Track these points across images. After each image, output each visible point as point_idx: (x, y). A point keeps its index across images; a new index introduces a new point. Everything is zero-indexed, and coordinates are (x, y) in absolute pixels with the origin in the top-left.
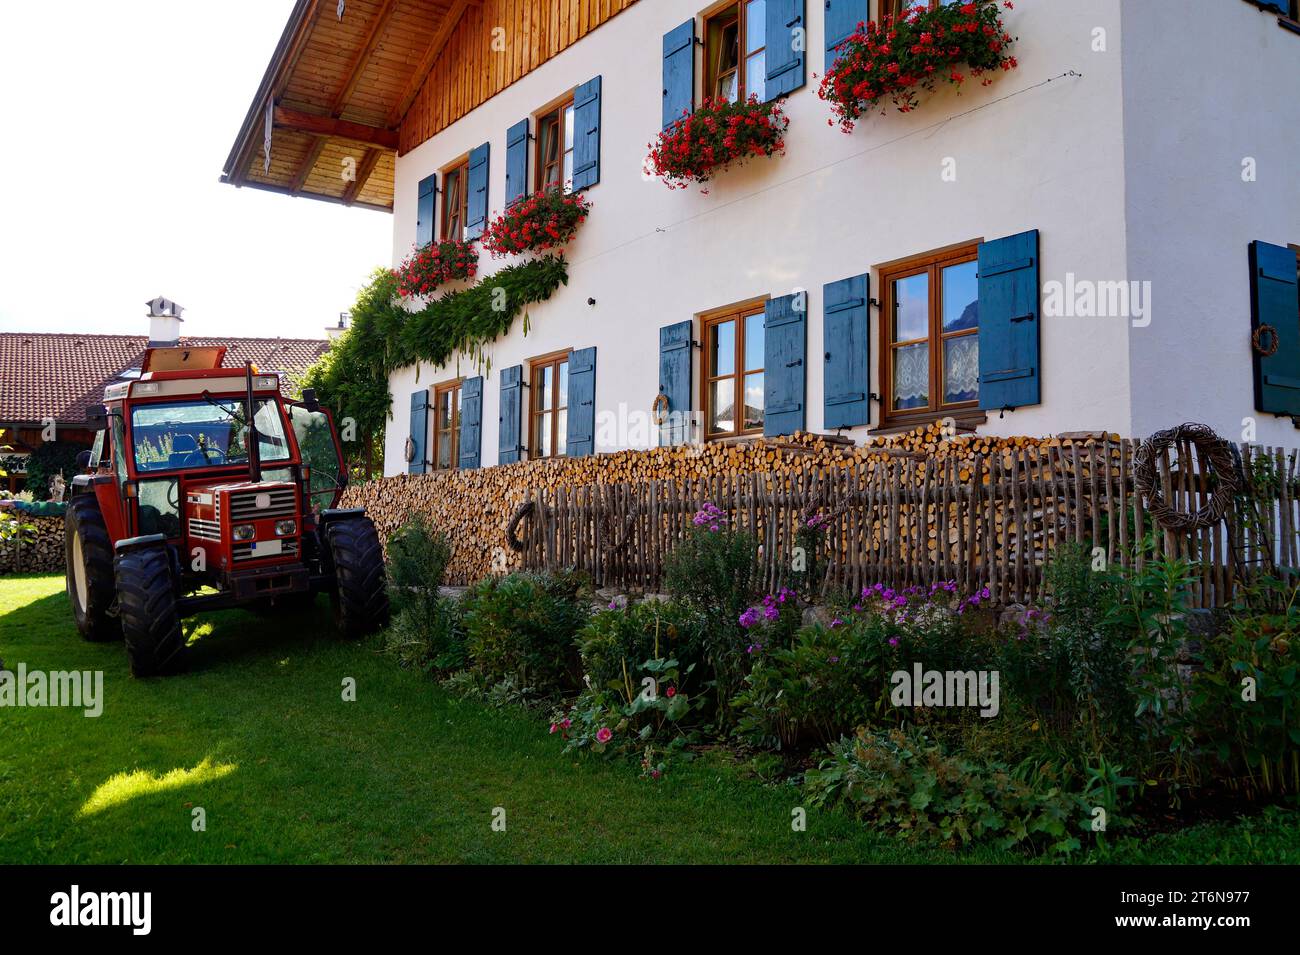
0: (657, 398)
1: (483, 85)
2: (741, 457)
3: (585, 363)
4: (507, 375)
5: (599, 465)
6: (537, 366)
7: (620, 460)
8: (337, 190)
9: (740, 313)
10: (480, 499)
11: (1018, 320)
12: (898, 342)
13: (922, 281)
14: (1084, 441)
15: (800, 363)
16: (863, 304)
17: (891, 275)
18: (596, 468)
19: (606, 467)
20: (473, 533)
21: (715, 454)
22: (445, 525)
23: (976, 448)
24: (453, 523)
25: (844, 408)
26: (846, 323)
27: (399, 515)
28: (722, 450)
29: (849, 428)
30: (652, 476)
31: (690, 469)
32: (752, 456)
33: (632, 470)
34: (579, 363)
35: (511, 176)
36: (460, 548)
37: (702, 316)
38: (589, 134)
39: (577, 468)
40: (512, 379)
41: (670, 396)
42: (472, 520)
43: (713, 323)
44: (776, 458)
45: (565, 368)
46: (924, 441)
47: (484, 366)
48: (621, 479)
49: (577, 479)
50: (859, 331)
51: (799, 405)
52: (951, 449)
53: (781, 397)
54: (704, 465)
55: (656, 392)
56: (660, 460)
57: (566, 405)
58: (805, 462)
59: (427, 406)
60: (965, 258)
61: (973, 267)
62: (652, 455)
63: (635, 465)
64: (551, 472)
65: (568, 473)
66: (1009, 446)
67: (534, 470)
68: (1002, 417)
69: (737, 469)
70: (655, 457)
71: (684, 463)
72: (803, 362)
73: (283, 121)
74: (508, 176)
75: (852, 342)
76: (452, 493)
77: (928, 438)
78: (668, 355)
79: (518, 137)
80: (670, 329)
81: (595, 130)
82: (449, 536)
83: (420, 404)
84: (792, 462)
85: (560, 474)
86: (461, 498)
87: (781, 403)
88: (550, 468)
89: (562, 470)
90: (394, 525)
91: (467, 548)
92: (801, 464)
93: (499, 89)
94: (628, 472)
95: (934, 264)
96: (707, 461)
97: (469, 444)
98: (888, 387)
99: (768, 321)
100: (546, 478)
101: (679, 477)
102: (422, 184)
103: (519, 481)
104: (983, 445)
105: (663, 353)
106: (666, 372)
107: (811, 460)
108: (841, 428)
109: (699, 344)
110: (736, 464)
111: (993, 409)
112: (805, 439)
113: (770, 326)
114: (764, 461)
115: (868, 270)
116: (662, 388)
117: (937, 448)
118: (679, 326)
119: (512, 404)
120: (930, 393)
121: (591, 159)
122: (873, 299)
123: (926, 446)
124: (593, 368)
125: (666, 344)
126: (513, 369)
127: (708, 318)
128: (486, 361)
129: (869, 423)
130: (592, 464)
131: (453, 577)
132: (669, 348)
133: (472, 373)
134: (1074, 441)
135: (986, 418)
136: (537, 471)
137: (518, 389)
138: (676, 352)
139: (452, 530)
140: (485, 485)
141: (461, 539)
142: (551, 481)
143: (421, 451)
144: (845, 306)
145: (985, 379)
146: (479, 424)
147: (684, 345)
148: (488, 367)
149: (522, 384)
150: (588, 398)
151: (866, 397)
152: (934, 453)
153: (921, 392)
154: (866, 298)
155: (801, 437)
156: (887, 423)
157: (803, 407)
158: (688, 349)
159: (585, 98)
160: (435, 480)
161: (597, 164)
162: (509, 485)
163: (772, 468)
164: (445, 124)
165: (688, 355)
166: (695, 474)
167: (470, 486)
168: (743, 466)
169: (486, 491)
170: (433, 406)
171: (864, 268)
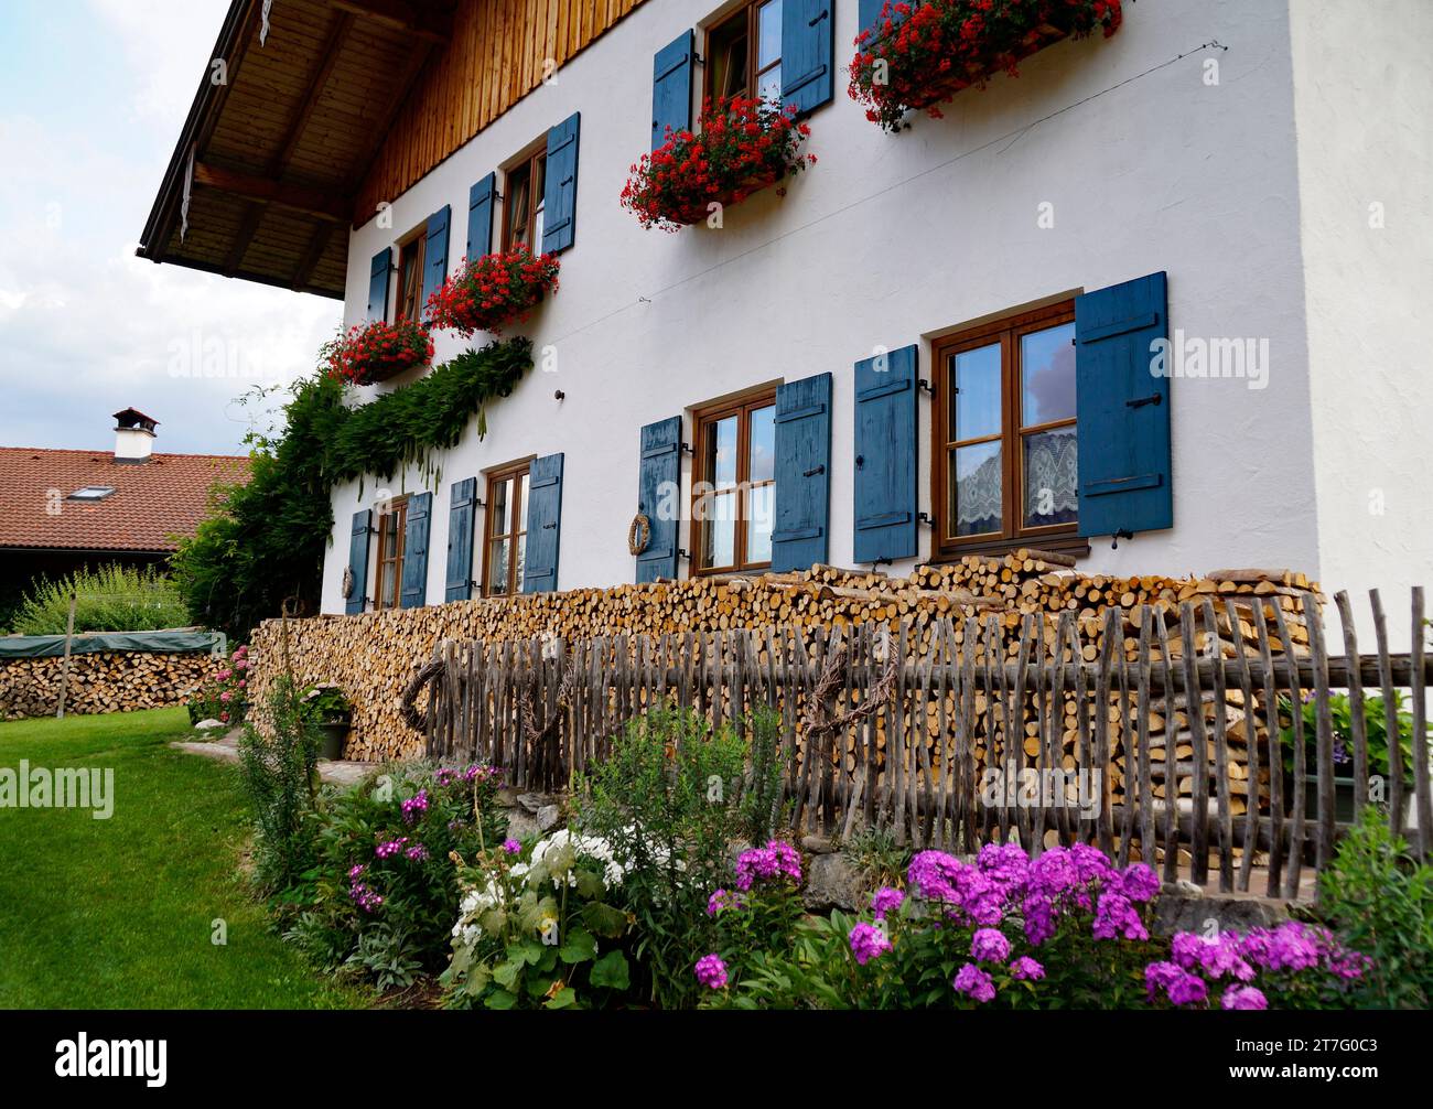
0: (636, 520)
1: (447, 137)
2: (735, 600)
3: (550, 473)
4: (459, 490)
5: (550, 608)
6: (495, 478)
7: (576, 602)
8: (283, 272)
9: (744, 404)
10: (408, 649)
11: (1139, 404)
12: (957, 441)
13: (992, 355)
14: (1254, 583)
15: (821, 470)
16: (909, 388)
17: (949, 345)
18: (546, 611)
19: (559, 611)
20: (398, 694)
21: (700, 596)
22: (367, 682)
23: (1080, 591)
24: (376, 679)
25: (882, 533)
26: (886, 413)
27: (319, 666)
28: (708, 589)
29: (889, 562)
30: (615, 625)
31: (666, 616)
32: (750, 599)
33: (590, 615)
34: (542, 473)
35: (473, 244)
36: (383, 714)
37: (696, 411)
38: (563, 185)
39: (523, 611)
40: (464, 496)
41: (651, 516)
42: (398, 676)
43: (710, 418)
44: (783, 602)
45: (526, 480)
46: (1000, 582)
47: (432, 478)
48: (576, 628)
49: (522, 627)
50: (903, 424)
51: (821, 529)
52: (1041, 593)
53: (796, 518)
54: (685, 610)
55: (634, 512)
56: (628, 603)
57: (525, 530)
58: (825, 610)
59: (370, 530)
60: (1055, 321)
61: (1068, 332)
62: (617, 596)
63: (595, 609)
64: (492, 615)
65: (512, 618)
66: (1131, 590)
67: (472, 612)
68: (1115, 547)
69: (729, 618)
70: (621, 598)
71: (658, 607)
72: (825, 470)
73: (205, 179)
74: (469, 244)
75: (893, 440)
76: (376, 641)
77: (1006, 576)
78: (652, 461)
79: (483, 196)
80: (654, 428)
81: (570, 180)
82: (371, 696)
83: (363, 527)
84: (807, 609)
85: (501, 619)
86: (387, 648)
87: (795, 526)
88: (490, 610)
89: (505, 613)
90: (313, 679)
91: (391, 714)
92: (818, 613)
93: (464, 140)
94: (586, 618)
95: (1008, 329)
96: (689, 604)
97: (413, 578)
98: (943, 504)
99: (780, 414)
100: (485, 623)
101: (651, 626)
102: (376, 260)
103: (453, 627)
104: (1091, 588)
105: (645, 459)
106: (647, 484)
107: (834, 607)
108: (878, 562)
109: (690, 448)
110: (728, 612)
111: (1101, 534)
112: (826, 576)
113: (782, 421)
114: (766, 608)
115: (917, 341)
116: (641, 507)
117: (1019, 592)
118: (666, 423)
119: (462, 527)
120: (1004, 512)
121: (565, 216)
122: (923, 381)
123: (1003, 587)
124: (559, 480)
125: (648, 448)
126: (466, 482)
127: (703, 413)
128: (435, 471)
129: (917, 554)
130: (541, 606)
131: (373, 751)
132: (652, 453)
133: (420, 489)
134: (1238, 583)
135: (1089, 549)
136: (475, 614)
137: (470, 508)
138: (658, 458)
139: (375, 688)
140: (416, 631)
141: (384, 701)
142: (491, 627)
143: (361, 585)
144: (885, 391)
145: (1088, 493)
146: (425, 552)
147: (671, 448)
148: (438, 480)
149: (475, 502)
150: (552, 519)
151: (913, 515)
152: (1015, 599)
153: (992, 511)
154: (913, 378)
155: (821, 573)
156: (945, 554)
157: (825, 532)
158: (676, 454)
159: (560, 141)
160: (360, 623)
161: (572, 221)
162: (442, 632)
163: (777, 617)
164: (404, 188)
165: (675, 461)
166: (672, 623)
167: (398, 632)
168: (737, 612)
169: (416, 638)
170: (377, 529)
171: (912, 338)
